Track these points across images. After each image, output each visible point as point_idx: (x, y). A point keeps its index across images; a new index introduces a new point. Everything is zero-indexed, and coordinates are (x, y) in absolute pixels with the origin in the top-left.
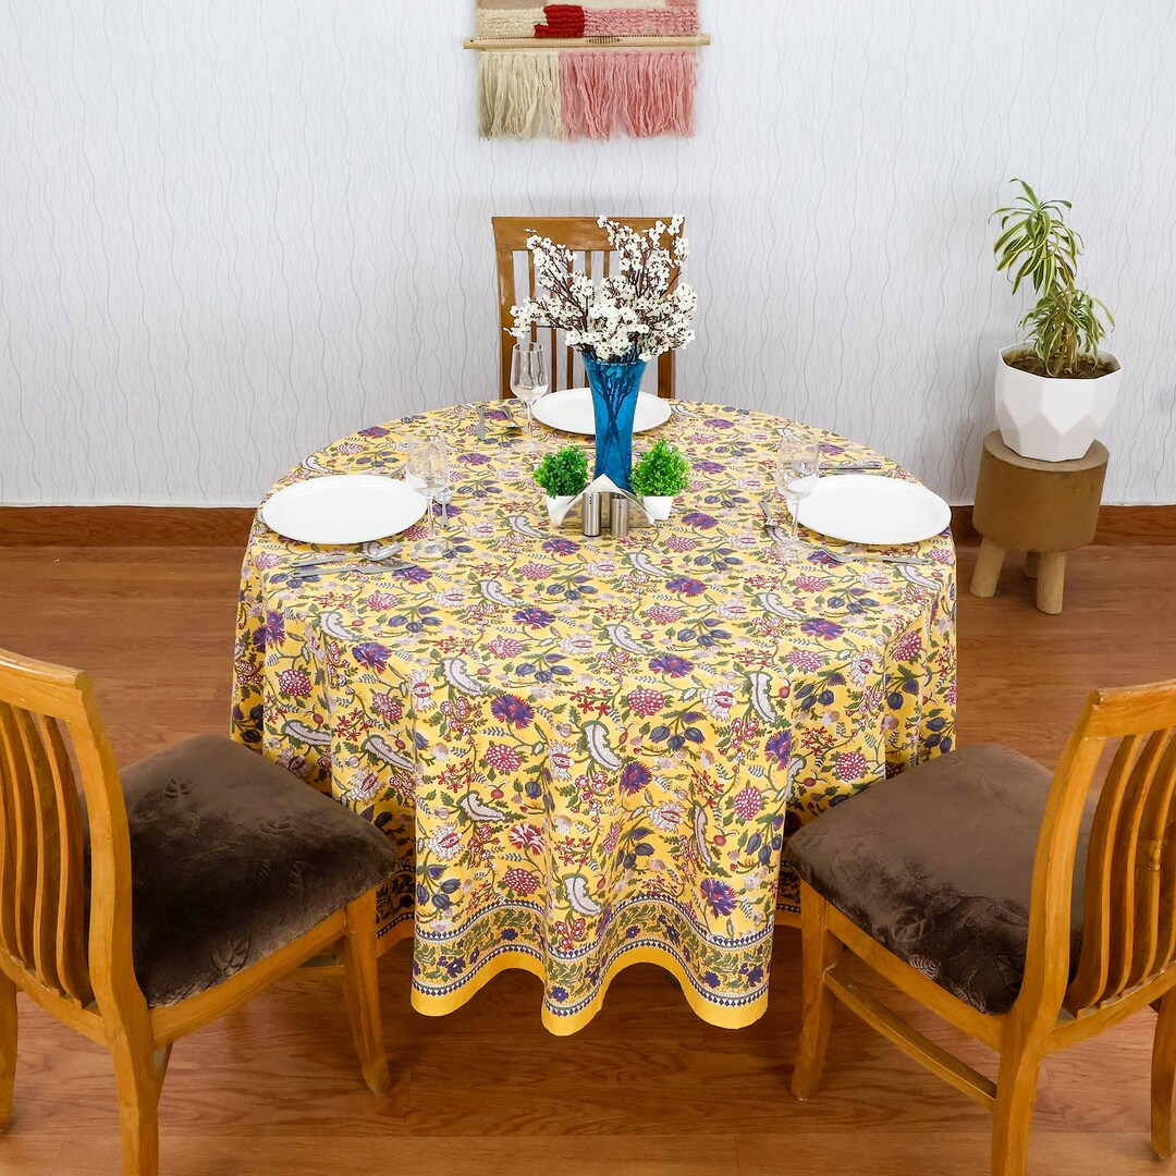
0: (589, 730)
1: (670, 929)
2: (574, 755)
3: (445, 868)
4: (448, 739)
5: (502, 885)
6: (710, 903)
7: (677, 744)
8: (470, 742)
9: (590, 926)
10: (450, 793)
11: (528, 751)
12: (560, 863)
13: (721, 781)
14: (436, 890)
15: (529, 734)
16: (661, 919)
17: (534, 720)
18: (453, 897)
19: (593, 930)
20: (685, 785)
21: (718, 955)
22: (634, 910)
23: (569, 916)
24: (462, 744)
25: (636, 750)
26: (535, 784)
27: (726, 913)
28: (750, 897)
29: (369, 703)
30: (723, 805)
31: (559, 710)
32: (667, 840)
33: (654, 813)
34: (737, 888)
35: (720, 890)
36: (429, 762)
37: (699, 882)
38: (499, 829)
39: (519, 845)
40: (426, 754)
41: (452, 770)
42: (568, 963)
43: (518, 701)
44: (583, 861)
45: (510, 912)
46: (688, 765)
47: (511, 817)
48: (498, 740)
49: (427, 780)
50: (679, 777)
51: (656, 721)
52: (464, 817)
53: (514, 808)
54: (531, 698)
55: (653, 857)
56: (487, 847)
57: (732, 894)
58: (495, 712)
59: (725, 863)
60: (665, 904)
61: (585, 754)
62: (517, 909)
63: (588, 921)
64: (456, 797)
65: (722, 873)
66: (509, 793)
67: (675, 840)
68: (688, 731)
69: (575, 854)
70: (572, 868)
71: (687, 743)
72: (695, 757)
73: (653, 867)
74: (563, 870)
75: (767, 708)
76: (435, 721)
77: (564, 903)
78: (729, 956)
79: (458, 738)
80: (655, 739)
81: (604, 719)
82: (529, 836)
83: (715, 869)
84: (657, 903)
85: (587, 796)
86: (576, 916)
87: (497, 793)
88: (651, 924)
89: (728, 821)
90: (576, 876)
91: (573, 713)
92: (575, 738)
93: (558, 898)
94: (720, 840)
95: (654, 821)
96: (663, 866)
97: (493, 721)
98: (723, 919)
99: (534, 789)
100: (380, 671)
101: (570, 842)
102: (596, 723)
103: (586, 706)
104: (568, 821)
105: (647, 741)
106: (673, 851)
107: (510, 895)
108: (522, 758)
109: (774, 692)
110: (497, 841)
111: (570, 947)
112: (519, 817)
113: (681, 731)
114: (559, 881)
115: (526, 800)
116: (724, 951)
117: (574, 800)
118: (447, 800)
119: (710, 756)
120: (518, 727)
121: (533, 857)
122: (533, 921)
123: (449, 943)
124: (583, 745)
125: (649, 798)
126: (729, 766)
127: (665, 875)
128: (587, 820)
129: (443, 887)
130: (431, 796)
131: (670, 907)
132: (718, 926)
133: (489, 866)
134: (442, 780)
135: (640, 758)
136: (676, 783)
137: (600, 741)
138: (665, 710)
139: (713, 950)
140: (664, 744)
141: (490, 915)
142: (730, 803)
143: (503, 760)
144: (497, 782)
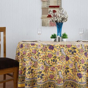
0: (61, 49)
1: (72, 85)
2: (60, 53)
3: (42, 72)
4: (43, 52)
5: (49, 77)
6: (78, 77)
7: (73, 53)
8: (46, 53)
9: (62, 80)
10: (43, 60)
11: (53, 54)
12: (58, 69)
13: (79, 57)
14: (41, 75)
15: (53, 51)
16: (70, 84)
17: (54, 49)
18: (43, 77)
19: (62, 81)
20: (74, 60)
21: (80, 85)
22: (67, 82)
23: (59, 78)
24: (45, 53)
25: (67, 54)
26: (54, 60)
27: (81, 78)
28: (84, 76)
29: (32, 52)
30: (80, 61)
31: (58, 46)
32: (71, 70)
33: (69, 65)
34: (82, 74)
35: (80, 74)
36: (40, 56)
37: (76, 74)
38: (49, 68)
39: (51, 70)
40: (40, 55)
41: (43, 56)
42: (59, 86)
43: (52, 46)
44: (61, 69)
45: (50, 82)
46: (74, 57)
47: (51, 66)
48: (49, 53)
49: (40, 58)
50: (73, 59)
51: (70, 49)
52: (45, 64)
53: (51, 64)
54: (54, 45)
55: (69, 73)
56: (47, 70)
57: (82, 75)
58: (49, 48)
59: (80, 70)
60: (71, 81)
61: (61, 53)
62: (51, 81)
63: (62, 79)
64: (44, 61)
65: (80, 72)
66: (50, 61)
67: (72, 69)
68: (74, 51)
69: (60, 68)
70: (60, 70)
71: (74, 53)
72: (75, 55)
73: (69, 74)
74: (58, 70)
75: (84, 48)
76: (41, 50)
77: (59, 76)
78: (82, 85)
79: (44, 52)
80: (70, 52)
81: (64, 48)
82: (53, 69)
83: (79, 71)
84: (70, 81)
85: (61, 59)
86: (60, 78)
87: (49, 62)
88: (69, 85)
89: (80, 63)
90: (60, 71)
91: (59, 47)
92: (60, 50)
93: (58, 75)
94: (79, 66)
95: (69, 66)
96: (71, 74)
97: (49, 50)
98: (81, 79)
99: (54, 61)
100: (34, 46)
101: (59, 66)
102: (62, 48)
103: (61, 46)
104: (59, 62)
105: (69, 53)
106: (72, 71)
107: (50, 79)
108: (52, 56)
109: (85, 46)
110: (48, 70)
111: (59, 83)
112: (52, 66)
113: (73, 51)
114: (58, 72)
115: (53, 63)
116: (81, 84)
117: (60, 59)
118: (43, 61)
119: (77, 54)
120: (52, 50)
121: (53, 72)
122: (53, 83)
123: (42, 84)
124: (61, 51)
125: (69, 62)
126: (80, 55)
127: (71, 76)
128: (61, 62)
129: (42, 75)
130: (40, 61)
131: (72, 81)
132: (80, 80)
133: (47, 74)
134: (42, 58)
135: (68, 55)
136: (72, 60)
137: (63, 51)
138: (71, 47)
139: (79, 85)
140: (71, 53)
141: (47, 82)
142: (81, 61)
143: (50, 56)
144: (49, 60)
